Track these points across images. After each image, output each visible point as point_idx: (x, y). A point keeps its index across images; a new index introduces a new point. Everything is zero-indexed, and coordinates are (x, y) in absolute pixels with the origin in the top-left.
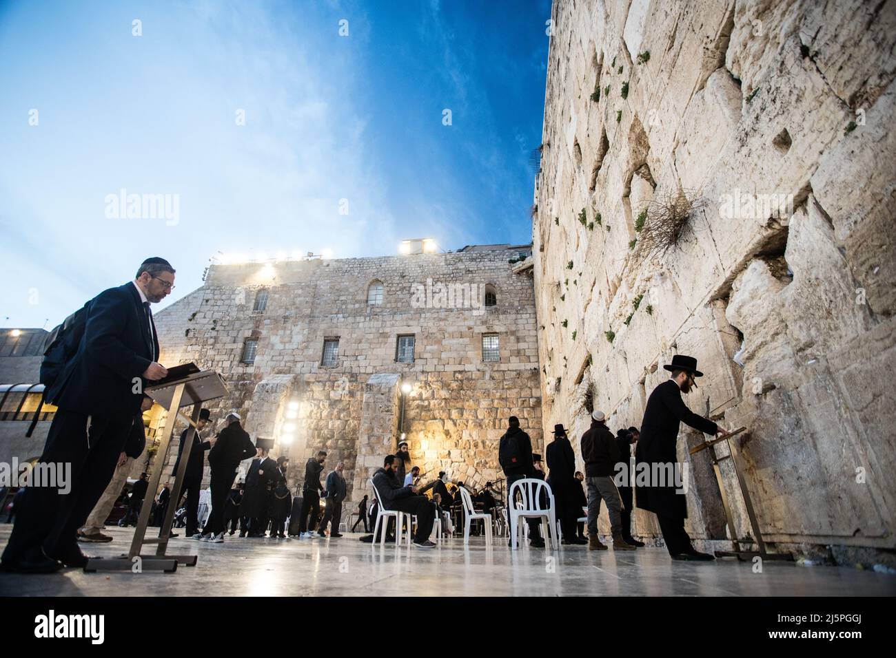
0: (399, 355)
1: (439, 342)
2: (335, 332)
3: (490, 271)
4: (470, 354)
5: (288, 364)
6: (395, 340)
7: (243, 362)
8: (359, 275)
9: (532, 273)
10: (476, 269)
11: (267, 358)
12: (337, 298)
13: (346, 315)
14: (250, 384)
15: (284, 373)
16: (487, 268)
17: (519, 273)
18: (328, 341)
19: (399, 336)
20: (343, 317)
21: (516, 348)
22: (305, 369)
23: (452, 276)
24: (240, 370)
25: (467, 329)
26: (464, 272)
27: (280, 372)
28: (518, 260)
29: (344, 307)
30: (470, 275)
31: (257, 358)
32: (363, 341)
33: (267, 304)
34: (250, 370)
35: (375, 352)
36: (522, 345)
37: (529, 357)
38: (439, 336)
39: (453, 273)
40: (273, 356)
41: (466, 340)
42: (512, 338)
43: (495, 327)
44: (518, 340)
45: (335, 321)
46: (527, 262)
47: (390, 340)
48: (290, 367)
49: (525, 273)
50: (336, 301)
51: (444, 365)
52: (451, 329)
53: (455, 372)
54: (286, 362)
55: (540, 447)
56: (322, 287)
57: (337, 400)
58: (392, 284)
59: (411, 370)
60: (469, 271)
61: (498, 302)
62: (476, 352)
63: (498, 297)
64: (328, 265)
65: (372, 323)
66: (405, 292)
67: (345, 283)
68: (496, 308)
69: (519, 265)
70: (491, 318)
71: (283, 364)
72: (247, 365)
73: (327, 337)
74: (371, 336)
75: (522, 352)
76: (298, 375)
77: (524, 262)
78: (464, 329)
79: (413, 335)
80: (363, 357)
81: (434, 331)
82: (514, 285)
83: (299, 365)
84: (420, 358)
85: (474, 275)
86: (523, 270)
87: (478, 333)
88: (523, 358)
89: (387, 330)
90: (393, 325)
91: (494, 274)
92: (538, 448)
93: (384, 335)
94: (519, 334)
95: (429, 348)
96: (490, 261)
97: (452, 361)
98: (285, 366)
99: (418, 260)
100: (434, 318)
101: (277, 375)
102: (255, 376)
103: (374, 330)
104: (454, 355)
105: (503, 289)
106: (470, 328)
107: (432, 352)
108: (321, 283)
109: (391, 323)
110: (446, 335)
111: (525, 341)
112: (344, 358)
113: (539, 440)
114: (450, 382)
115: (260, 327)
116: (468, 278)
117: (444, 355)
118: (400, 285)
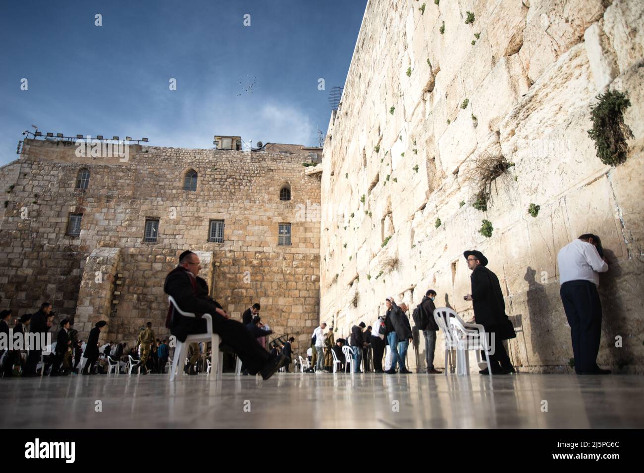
0: (211, 236)
1: (244, 228)
2: (155, 214)
3: (287, 171)
4: (269, 239)
5: (113, 239)
6: (208, 223)
7: (68, 235)
8: (176, 164)
9: (321, 177)
10: (276, 168)
11: (92, 232)
12: (156, 183)
13: (165, 199)
14: (77, 254)
15: (110, 247)
16: (285, 168)
17: (311, 175)
18: (149, 220)
19: (211, 220)
20: (162, 201)
21: (304, 237)
22: (130, 244)
23: (256, 172)
24: (67, 242)
25: (267, 219)
26: (266, 170)
27: (105, 246)
28: (311, 165)
29: (162, 191)
30: (271, 173)
31: (82, 232)
32: (181, 222)
33: (90, 183)
34: (77, 242)
35: (191, 232)
36: (309, 235)
37: (313, 244)
38: (244, 223)
39: (257, 170)
40: (98, 231)
41: (266, 228)
42: (302, 228)
43: (288, 218)
44: (306, 230)
45: (155, 203)
46: (318, 168)
47: (203, 223)
48: (115, 242)
49: (315, 176)
50: (155, 185)
51: (248, 246)
52: (254, 218)
53: (256, 253)
54: (111, 237)
55: (316, 311)
56: (142, 171)
57: (158, 271)
58: (206, 174)
59: (221, 249)
60: (270, 169)
61: (292, 198)
62: (273, 238)
63: (292, 194)
64: (147, 152)
65: (188, 208)
66: (216, 182)
67: (163, 170)
68: (290, 203)
69: (311, 170)
70: (286, 211)
71: (108, 238)
72: (73, 238)
73: (149, 217)
74: (187, 219)
75: (308, 240)
76: (122, 249)
77: (315, 168)
78: (265, 219)
79: (223, 220)
80: (181, 236)
81: (241, 219)
82: (306, 185)
83: (124, 240)
84: (228, 240)
85: (275, 173)
86: (314, 174)
87: (276, 223)
88: (309, 245)
89: (201, 215)
90: (206, 211)
91: (290, 174)
92: (315, 312)
93: (199, 219)
94: (307, 226)
95: (236, 232)
96: (288, 162)
97: (253, 244)
98: (110, 240)
99: (228, 156)
100: (241, 208)
101: (104, 248)
102: (82, 248)
103: (189, 214)
104: (256, 239)
105: (297, 187)
106: (269, 218)
107: (239, 236)
108: (141, 168)
109: (205, 208)
110: (250, 223)
111: (311, 232)
112: (164, 236)
113: (316, 307)
114: (252, 260)
115: (84, 204)
116: (269, 176)
117: (248, 239)
118: (212, 176)
